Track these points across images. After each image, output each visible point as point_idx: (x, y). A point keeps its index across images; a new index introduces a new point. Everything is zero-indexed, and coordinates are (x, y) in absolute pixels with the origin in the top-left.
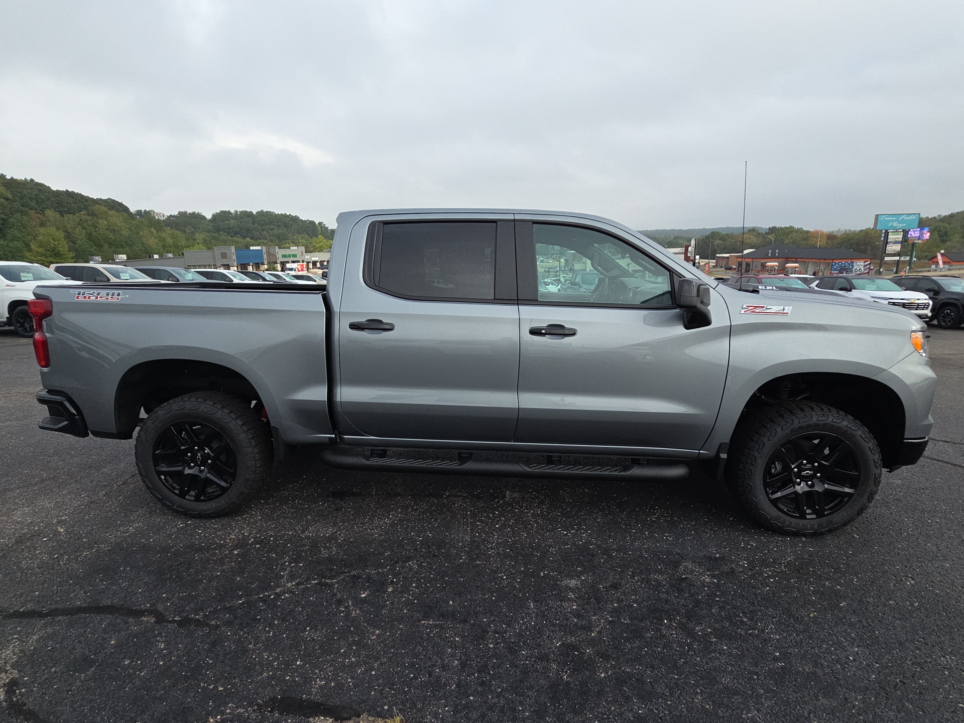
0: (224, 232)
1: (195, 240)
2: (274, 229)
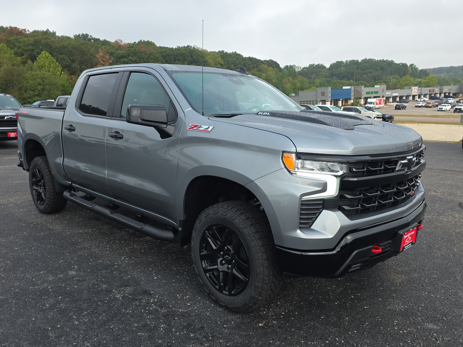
0: (336, 77)
1: (314, 83)
2: (372, 72)
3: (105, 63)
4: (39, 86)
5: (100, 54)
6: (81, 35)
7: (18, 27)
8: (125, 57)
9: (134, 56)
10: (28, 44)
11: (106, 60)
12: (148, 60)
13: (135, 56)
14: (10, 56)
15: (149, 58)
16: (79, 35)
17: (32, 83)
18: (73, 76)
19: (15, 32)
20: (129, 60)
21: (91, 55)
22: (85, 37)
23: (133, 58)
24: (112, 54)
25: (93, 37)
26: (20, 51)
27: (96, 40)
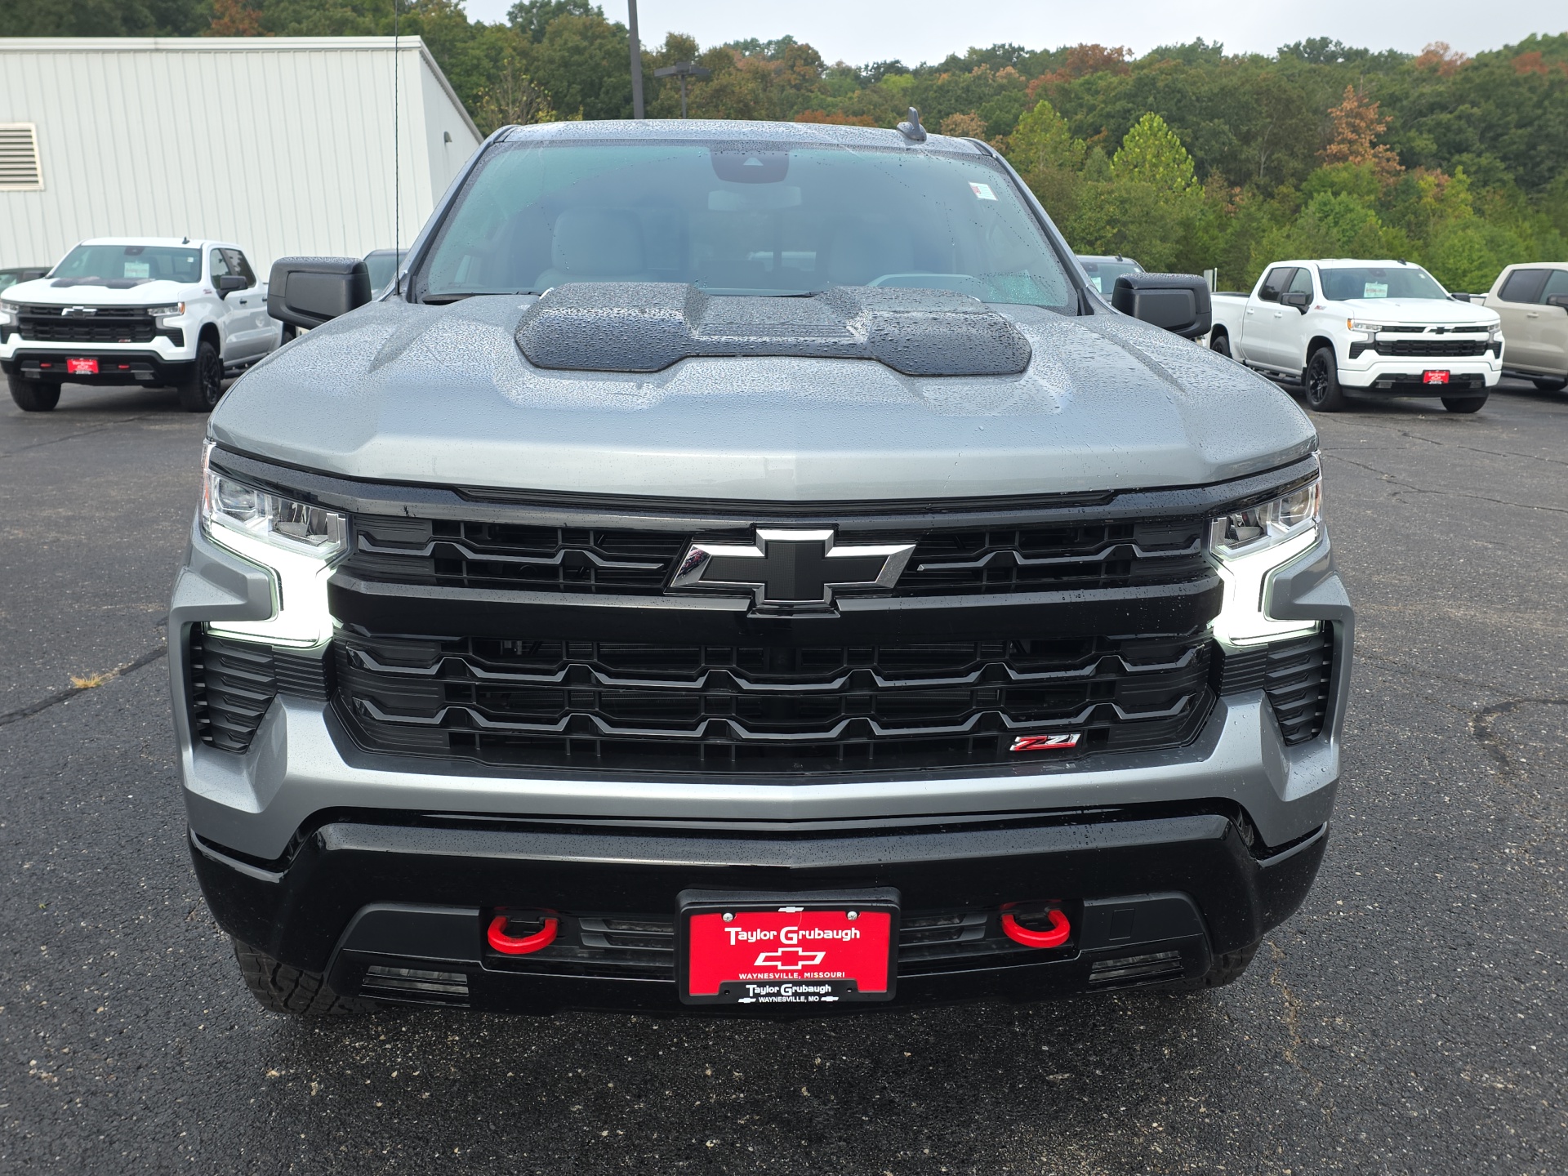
3: (1359, 135)
4: (1108, 227)
5: (1345, 104)
6: (1304, 43)
7: (1103, 45)
8: (1443, 108)
9: (1482, 101)
10: (1115, 96)
11: (1363, 124)
12: (1539, 112)
13: (1489, 98)
14: (1058, 139)
15: (1546, 103)
16: (1298, 45)
17: (1090, 219)
18: (1237, 190)
19: (1091, 62)
20: (1459, 118)
21: (1315, 112)
22: (1317, 49)
23: (1475, 110)
24: (1392, 101)
25: (1346, 45)
26: (1091, 120)
27: (1354, 57)
